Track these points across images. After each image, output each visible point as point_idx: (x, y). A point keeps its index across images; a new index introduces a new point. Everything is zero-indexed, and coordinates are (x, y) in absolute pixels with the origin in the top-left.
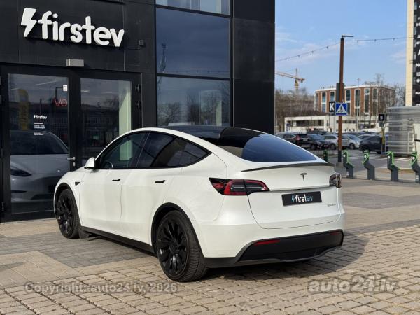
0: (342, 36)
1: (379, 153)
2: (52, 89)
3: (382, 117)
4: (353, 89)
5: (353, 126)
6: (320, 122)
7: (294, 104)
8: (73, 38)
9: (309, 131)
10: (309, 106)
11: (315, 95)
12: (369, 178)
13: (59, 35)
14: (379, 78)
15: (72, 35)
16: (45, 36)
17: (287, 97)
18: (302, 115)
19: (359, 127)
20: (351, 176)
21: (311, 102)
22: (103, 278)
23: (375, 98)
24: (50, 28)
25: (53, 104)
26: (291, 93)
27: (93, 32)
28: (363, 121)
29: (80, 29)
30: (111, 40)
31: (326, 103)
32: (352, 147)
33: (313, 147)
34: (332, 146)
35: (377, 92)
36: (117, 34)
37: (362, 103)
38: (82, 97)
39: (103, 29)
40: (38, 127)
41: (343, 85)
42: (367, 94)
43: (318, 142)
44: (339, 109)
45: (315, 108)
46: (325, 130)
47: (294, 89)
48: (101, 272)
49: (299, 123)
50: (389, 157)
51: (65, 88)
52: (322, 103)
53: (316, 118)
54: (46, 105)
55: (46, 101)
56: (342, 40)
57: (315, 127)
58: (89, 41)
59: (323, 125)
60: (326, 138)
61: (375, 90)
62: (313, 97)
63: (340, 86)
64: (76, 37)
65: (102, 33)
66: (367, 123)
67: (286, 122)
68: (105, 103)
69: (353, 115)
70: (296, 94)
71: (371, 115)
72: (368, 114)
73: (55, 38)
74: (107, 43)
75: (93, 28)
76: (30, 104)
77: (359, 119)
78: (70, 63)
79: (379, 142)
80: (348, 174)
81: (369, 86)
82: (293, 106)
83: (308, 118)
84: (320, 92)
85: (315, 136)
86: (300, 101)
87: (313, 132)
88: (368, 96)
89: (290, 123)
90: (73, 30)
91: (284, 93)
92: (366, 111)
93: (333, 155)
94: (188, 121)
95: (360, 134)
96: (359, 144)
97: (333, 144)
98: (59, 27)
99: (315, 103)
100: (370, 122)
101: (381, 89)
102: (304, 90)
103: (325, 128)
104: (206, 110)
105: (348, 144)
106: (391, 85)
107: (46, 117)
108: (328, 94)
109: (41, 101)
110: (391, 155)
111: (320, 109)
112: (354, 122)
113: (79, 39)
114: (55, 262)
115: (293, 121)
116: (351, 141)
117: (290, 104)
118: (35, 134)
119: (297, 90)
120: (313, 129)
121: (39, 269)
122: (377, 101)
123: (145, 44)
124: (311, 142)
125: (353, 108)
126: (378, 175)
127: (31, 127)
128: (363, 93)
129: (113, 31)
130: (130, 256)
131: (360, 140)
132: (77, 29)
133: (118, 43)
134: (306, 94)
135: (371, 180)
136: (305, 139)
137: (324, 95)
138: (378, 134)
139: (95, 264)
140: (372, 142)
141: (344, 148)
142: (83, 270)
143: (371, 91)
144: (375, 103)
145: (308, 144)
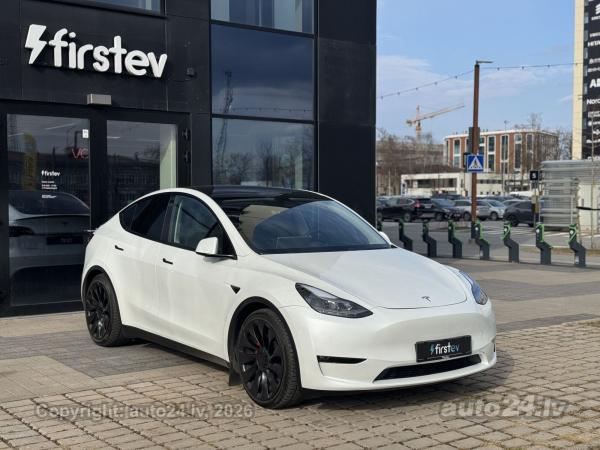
0: (477, 62)
1: (531, 225)
2: (70, 134)
3: (534, 175)
4: (498, 135)
5: (497, 188)
6: (451, 182)
7: (414, 156)
8: (96, 66)
9: (436, 195)
10: (435, 158)
11: (444, 143)
12: (511, 260)
13: (76, 60)
14: (534, 120)
15: (96, 61)
16: (58, 62)
17: (404, 145)
18: (426, 172)
19: (507, 189)
20: (486, 257)
21: (438, 154)
22: (132, 390)
23: (529, 148)
24: (65, 51)
25: (71, 155)
26: (410, 141)
27: (124, 56)
28: (511, 181)
29: (106, 52)
30: (149, 69)
31: (459, 155)
32: (494, 217)
33: (439, 217)
34: (464, 216)
35: (533, 139)
36: (158, 60)
37: (511, 154)
38: (109, 146)
39: (138, 53)
40: (47, 187)
41: (478, 130)
42: (517, 142)
43: (446, 211)
44: (473, 164)
45: (444, 162)
46: (458, 193)
47: (414, 135)
48: (131, 383)
49: (422, 183)
50: (538, 231)
51: (86, 134)
52: (455, 155)
53: (445, 176)
54: (61, 156)
55: (61, 151)
56: (477, 67)
57: (444, 189)
58: (118, 69)
59: (456, 187)
60: (457, 204)
61: (530, 137)
62: (442, 146)
63: (474, 131)
64: (101, 64)
65: (136, 58)
66: (519, 183)
67: (403, 182)
68: (145, 153)
69: (497, 173)
70: (418, 142)
71: (523, 172)
72: (520, 170)
73: (72, 65)
74: (143, 72)
75: (124, 51)
76: (38, 154)
77: (506, 177)
78: (93, 99)
79: (530, 210)
80: (482, 255)
81: (520, 131)
82: (412, 159)
83: (435, 176)
84: (451, 139)
85: (442, 201)
86: (423, 152)
87: (440, 196)
88: (519, 145)
89: (409, 183)
90: (96, 55)
91: (400, 141)
92: (517, 166)
93: (466, 228)
94: (263, 179)
95: (506, 199)
96: (503, 212)
97: (467, 212)
98: (77, 50)
99: (445, 154)
100: (522, 181)
101: (538, 135)
102: (429, 136)
103: (459, 190)
104: (288, 164)
105: (488, 213)
106: (552, 130)
107: (58, 174)
108: (463, 143)
109: (54, 150)
110: (540, 228)
111: (451, 163)
112: (500, 182)
113: (105, 67)
114: (68, 369)
115: (413, 181)
116: (493, 209)
117: (409, 157)
118: (43, 196)
119: (419, 136)
120: (440, 192)
121: (46, 379)
122: (531, 152)
123: (196, 73)
124: (436, 210)
125: (498, 162)
126: (523, 257)
127: (39, 187)
128: (512, 141)
129: (151, 55)
130: (170, 362)
131: (505, 207)
132: (102, 54)
133: (158, 72)
134: (431, 142)
135: (513, 263)
136: (427, 206)
137: (457, 143)
138: (530, 199)
139: (123, 372)
140: (522, 210)
141: (483, 219)
142: (106, 380)
143: (524, 138)
144: (529, 155)
145: (432, 212)
